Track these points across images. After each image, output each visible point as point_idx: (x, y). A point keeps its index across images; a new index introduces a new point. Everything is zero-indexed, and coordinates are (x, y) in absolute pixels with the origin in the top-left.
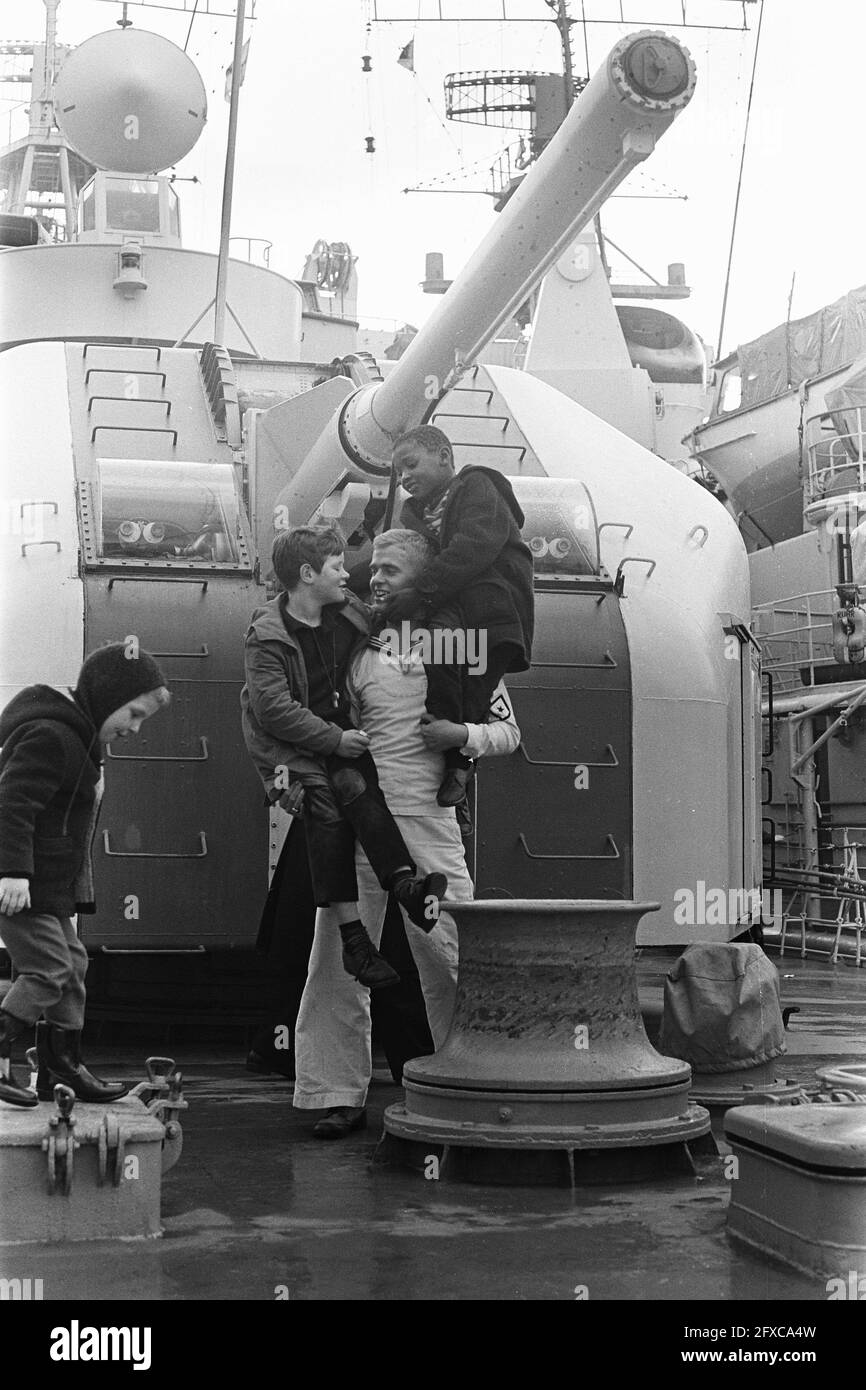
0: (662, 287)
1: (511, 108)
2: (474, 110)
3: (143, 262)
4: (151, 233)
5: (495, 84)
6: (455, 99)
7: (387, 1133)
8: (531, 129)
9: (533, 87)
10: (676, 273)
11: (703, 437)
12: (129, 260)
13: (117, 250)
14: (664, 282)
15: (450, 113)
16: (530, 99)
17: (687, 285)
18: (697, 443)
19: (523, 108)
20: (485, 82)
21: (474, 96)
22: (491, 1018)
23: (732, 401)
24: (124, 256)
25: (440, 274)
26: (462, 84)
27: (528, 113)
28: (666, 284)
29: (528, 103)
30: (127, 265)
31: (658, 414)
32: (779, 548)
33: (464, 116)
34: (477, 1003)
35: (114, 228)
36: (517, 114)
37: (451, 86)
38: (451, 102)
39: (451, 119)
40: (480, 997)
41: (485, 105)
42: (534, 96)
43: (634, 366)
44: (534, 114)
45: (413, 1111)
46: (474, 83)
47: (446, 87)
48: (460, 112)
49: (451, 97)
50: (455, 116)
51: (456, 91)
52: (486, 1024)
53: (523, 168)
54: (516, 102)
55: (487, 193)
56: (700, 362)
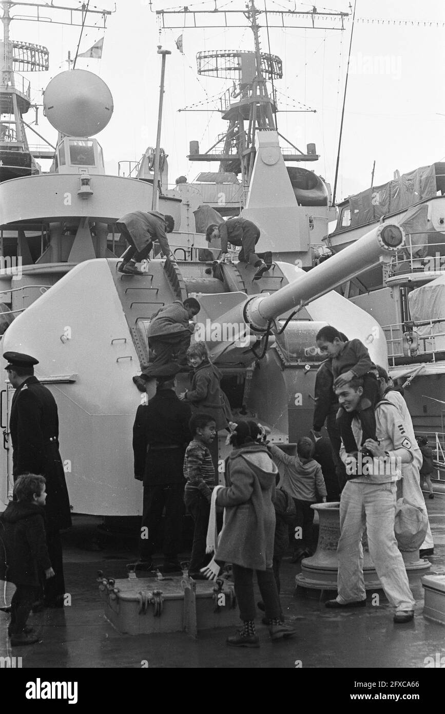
0: (305, 155)
1: (230, 69)
2: (212, 70)
3: (90, 183)
4: (91, 166)
5: (221, 57)
6: (202, 65)
7: (298, 586)
8: (239, 79)
9: (240, 58)
10: (311, 148)
11: (333, 239)
12: (85, 182)
13: (79, 176)
14: (306, 153)
15: (200, 72)
16: (238, 64)
17: (317, 154)
18: (330, 242)
19: (235, 69)
20: (217, 56)
21: (212, 64)
22: (334, 546)
23: (346, 222)
24: (83, 180)
25: (197, 151)
26: (205, 57)
27: (238, 71)
28: (307, 154)
29: (237, 66)
30: (83, 184)
31: (310, 227)
32: (371, 294)
33: (206, 73)
34: (328, 541)
35: (75, 164)
36: (232, 72)
37: (200, 58)
38: (200, 66)
39: (200, 74)
40: (329, 539)
41: (217, 68)
42: (240, 62)
43: (299, 205)
44: (241, 71)
45: (307, 578)
46: (211, 56)
47: (197, 59)
48: (204, 71)
49: (200, 63)
50: (202, 73)
51: (202, 60)
52: (333, 548)
53: (235, 98)
54: (232, 66)
55: (219, 111)
56: (326, 195)
